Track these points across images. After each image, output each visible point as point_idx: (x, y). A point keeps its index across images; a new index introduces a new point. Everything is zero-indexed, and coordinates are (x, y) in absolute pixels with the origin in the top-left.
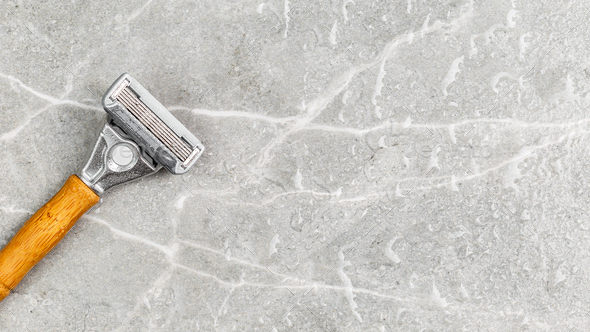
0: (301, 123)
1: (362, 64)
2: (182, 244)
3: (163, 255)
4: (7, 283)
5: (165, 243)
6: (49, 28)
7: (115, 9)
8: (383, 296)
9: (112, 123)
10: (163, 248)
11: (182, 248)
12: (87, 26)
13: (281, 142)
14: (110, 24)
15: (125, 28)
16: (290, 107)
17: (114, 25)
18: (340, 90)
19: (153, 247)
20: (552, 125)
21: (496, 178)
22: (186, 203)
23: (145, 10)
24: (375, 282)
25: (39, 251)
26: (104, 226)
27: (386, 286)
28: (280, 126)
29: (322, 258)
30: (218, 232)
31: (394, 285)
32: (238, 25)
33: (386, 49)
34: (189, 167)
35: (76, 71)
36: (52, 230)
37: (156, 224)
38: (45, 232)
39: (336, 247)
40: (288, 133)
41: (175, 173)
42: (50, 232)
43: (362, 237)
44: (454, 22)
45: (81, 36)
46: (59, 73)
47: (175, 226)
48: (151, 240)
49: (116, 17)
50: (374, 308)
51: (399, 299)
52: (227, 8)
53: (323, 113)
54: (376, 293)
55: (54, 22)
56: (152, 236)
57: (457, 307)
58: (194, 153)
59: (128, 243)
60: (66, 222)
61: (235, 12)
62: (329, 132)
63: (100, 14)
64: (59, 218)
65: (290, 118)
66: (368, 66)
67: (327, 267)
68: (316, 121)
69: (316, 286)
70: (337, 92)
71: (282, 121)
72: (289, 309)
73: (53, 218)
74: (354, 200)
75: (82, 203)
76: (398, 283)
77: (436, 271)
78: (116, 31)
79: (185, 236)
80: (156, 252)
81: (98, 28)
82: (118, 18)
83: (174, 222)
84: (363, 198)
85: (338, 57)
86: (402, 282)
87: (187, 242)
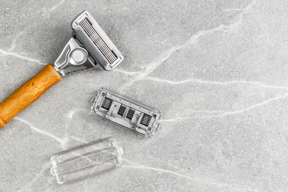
0: (142, 76)
1: (178, 46)
2: (70, 138)
3: (59, 143)
4: (5, 119)
5: (61, 137)
6: (5, 12)
7: (43, 4)
8: (181, 175)
9: (75, 37)
10: (59, 140)
11: (70, 140)
12: (26, 13)
13: (130, 85)
14: (39, 12)
15: (47, 15)
16: (136, 66)
17: (42, 13)
18: (165, 59)
19: (53, 139)
20: (281, 88)
21: (248, 114)
22: (74, 115)
23: (59, 6)
24: (177, 168)
25: (25, 103)
26: (27, 124)
27: (182, 170)
28: (129, 76)
29: (148, 152)
30: (91, 133)
31: (187, 170)
32: (111, 18)
33: (192, 38)
34: (114, 67)
35: (18, 37)
36: (33, 93)
37: (56, 125)
38: (30, 93)
39: (156, 146)
40: (134, 81)
41: (105, 69)
42: (32, 94)
43: (171, 142)
44: (231, 26)
45: (23, 18)
46: (8, 37)
47: (67, 127)
48: (53, 134)
49: (43, 9)
50: (175, 182)
51: (189, 178)
52: (105, 9)
53: (155, 71)
54: (177, 174)
55: (8, 9)
56: (53, 132)
57: (221, 185)
58: (117, 60)
59: (40, 135)
60: (42, 89)
61: (110, 11)
62: (157, 82)
63: (34, 6)
64: (39, 86)
65: (136, 73)
66: (181, 47)
67: (151, 157)
68: (150, 75)
69: (143, 167)
70: (163, 60)
71: (131, 73)
72: (127, 179)
73: (35, 86)
74: (169, 120)
75: (52, 80)
76: (189, 169)
77: (211, 164)
78: (42, 17)
79: (72, 134)
80: (55, 141)
81: (32, 14)
82: (44, 9)
83: (67, 126)
84: (173, 120)
85: (165, 41)
86: (191, 168)
87: (73, 137)
